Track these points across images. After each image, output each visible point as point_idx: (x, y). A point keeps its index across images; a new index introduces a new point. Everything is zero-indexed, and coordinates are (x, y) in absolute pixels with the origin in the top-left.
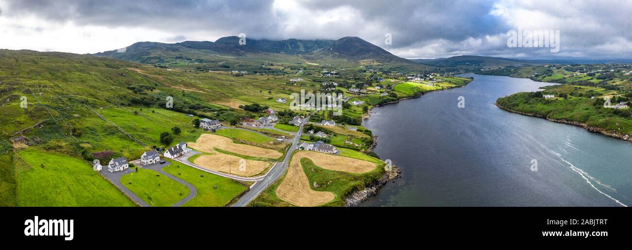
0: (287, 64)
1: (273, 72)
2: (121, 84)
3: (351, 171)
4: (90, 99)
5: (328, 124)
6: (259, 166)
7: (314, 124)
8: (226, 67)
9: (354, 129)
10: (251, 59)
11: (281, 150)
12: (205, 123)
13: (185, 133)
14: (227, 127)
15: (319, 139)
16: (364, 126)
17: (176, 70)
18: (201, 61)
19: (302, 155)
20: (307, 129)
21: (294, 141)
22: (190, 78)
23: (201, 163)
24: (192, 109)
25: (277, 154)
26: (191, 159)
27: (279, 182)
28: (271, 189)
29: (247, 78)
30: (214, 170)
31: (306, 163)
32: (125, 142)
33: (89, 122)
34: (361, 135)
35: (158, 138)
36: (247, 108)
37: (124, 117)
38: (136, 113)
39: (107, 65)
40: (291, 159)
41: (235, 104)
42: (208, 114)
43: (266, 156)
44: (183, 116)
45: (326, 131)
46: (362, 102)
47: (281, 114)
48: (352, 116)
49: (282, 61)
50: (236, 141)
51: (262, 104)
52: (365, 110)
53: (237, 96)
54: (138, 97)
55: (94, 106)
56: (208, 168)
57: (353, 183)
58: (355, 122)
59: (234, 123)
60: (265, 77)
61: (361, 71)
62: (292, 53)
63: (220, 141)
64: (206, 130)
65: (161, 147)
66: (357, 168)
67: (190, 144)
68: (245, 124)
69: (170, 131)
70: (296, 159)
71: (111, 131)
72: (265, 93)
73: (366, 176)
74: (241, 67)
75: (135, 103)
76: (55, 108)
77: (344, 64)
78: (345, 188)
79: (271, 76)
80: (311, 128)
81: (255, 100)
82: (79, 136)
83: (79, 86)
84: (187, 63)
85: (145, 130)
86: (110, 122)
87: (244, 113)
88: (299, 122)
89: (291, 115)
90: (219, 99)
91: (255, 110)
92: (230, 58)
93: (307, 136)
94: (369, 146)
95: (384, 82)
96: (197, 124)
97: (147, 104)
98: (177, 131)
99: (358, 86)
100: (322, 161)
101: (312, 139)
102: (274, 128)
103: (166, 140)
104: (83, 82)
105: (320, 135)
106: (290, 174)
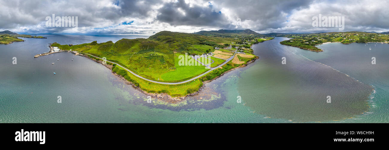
0: (234, 35)
1: (231, 37)
2: (198, 40)
3: (248, 57)
4: (191, 43)
5: (243, 48)
6: (228, 57)
7: (240, 48)
8: (221, 36)
9: (249, 49)
10: (226, 34)
11: (233, 54)
12: (216, 48)
13: (211, 50)
14: (221, 49)
15: (241, 51)
16: (251, 48)
17: (210, 37)
18: (215, 35)
19: (237, 54)
20: (238, 49)
21: (236, 52)
22: (213, 38)
23: (215, 56)
24: (213, 45)
25: (232, 54)
26: (213, 55)
27: (232, 60)
28: (231, 61)
29: (225, 38)
30: (218, 58)
31: (238, 56)
32: (199, 52)
33: (190, 48)
34: (250, 50)
35: (206, 51)
36: (225, 45)
37: (198, 47)
38: (201, 46)
39: (195, 36)
40: (235, 55)
41: (223, 44)
42: (217, 46)
43: (229, 55)
44: (211, 46)
45: (243, 49)
46: (250, 43)
47: (233, 46)
48: (248, 46)
49: (233, 35)
50: (223, 52)
51: (228, 44)
52: (251, 45)
53: (223, 42)
54: (201, 42)
55: (192, 44)
56: (216, 57)
57: (249, 60)
58: (249, 48)
59: (222, 48)
60: (229, 38)
61: (250, 37)
62: (235, 33)
63: (220, 52)
64: (216, 49)
65: (206, 53)
66: (249, 57)
67: (213, 52)
68: (225, 48)
69: (208, 50)
70: (236, 55)
71: (195, 50)
72: (229, 41)
73: (252, 58)
74: (224, 36)
75: (201, 44)
76: (183, 45)
77: (246, 35)
78: (247, 61)
79: (230, 38)
80: (239, 49)
81: (227, 43)
82: (188, 51)
83: (188, 40)
84: (212, 35)
85: (203, 49)
86: (195, 48)
87: (224, 46)
88: (237, 48)
89: (235, 46)
90: (219, 43)
91: (227, 45)
92: (222, 34)
93: (238, 51)
94: (252, 52)
95: (255, 39)
96: (214, 48)
97: (203, 44)
98: (210, 50)
99: (249, 40)
100: (242, 55)
101: (240, 51)
102: (231, 49)
103: (207, 52)
104: (189, 39)
105: (241, 50)
106: (235, 58)
